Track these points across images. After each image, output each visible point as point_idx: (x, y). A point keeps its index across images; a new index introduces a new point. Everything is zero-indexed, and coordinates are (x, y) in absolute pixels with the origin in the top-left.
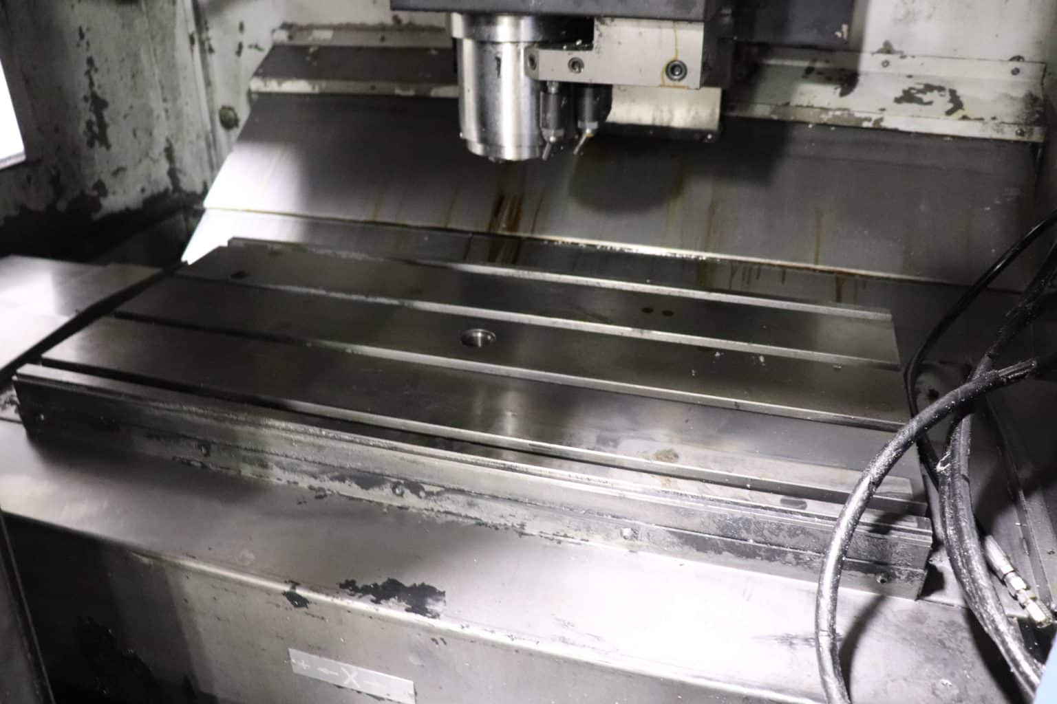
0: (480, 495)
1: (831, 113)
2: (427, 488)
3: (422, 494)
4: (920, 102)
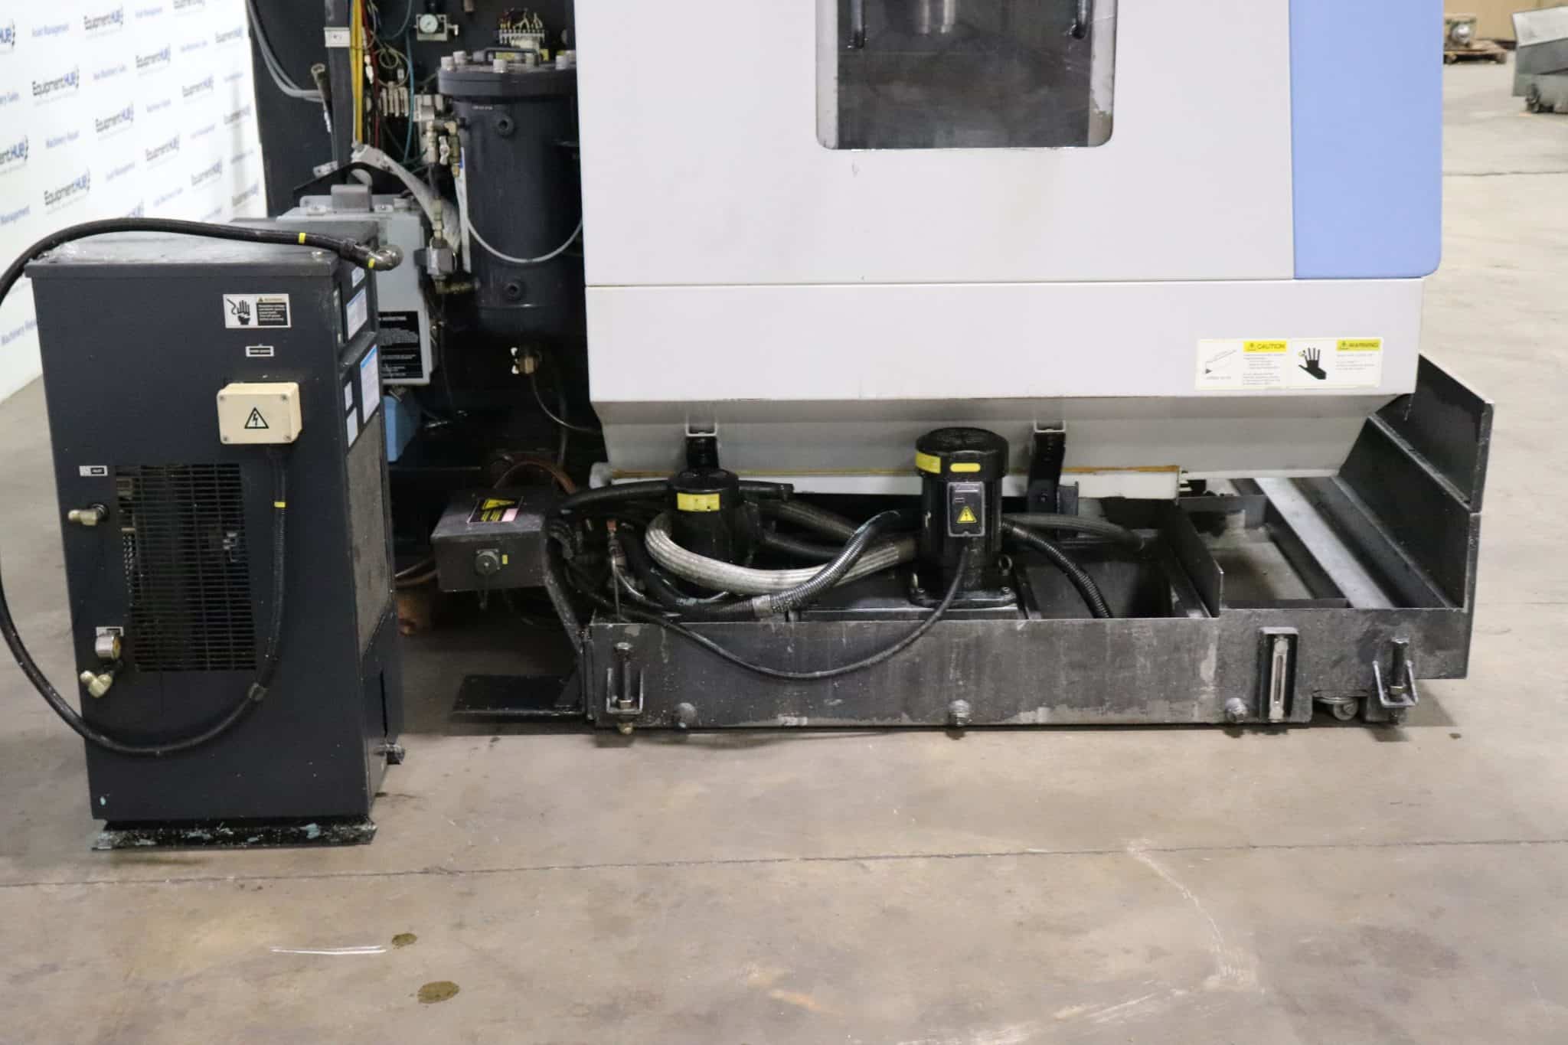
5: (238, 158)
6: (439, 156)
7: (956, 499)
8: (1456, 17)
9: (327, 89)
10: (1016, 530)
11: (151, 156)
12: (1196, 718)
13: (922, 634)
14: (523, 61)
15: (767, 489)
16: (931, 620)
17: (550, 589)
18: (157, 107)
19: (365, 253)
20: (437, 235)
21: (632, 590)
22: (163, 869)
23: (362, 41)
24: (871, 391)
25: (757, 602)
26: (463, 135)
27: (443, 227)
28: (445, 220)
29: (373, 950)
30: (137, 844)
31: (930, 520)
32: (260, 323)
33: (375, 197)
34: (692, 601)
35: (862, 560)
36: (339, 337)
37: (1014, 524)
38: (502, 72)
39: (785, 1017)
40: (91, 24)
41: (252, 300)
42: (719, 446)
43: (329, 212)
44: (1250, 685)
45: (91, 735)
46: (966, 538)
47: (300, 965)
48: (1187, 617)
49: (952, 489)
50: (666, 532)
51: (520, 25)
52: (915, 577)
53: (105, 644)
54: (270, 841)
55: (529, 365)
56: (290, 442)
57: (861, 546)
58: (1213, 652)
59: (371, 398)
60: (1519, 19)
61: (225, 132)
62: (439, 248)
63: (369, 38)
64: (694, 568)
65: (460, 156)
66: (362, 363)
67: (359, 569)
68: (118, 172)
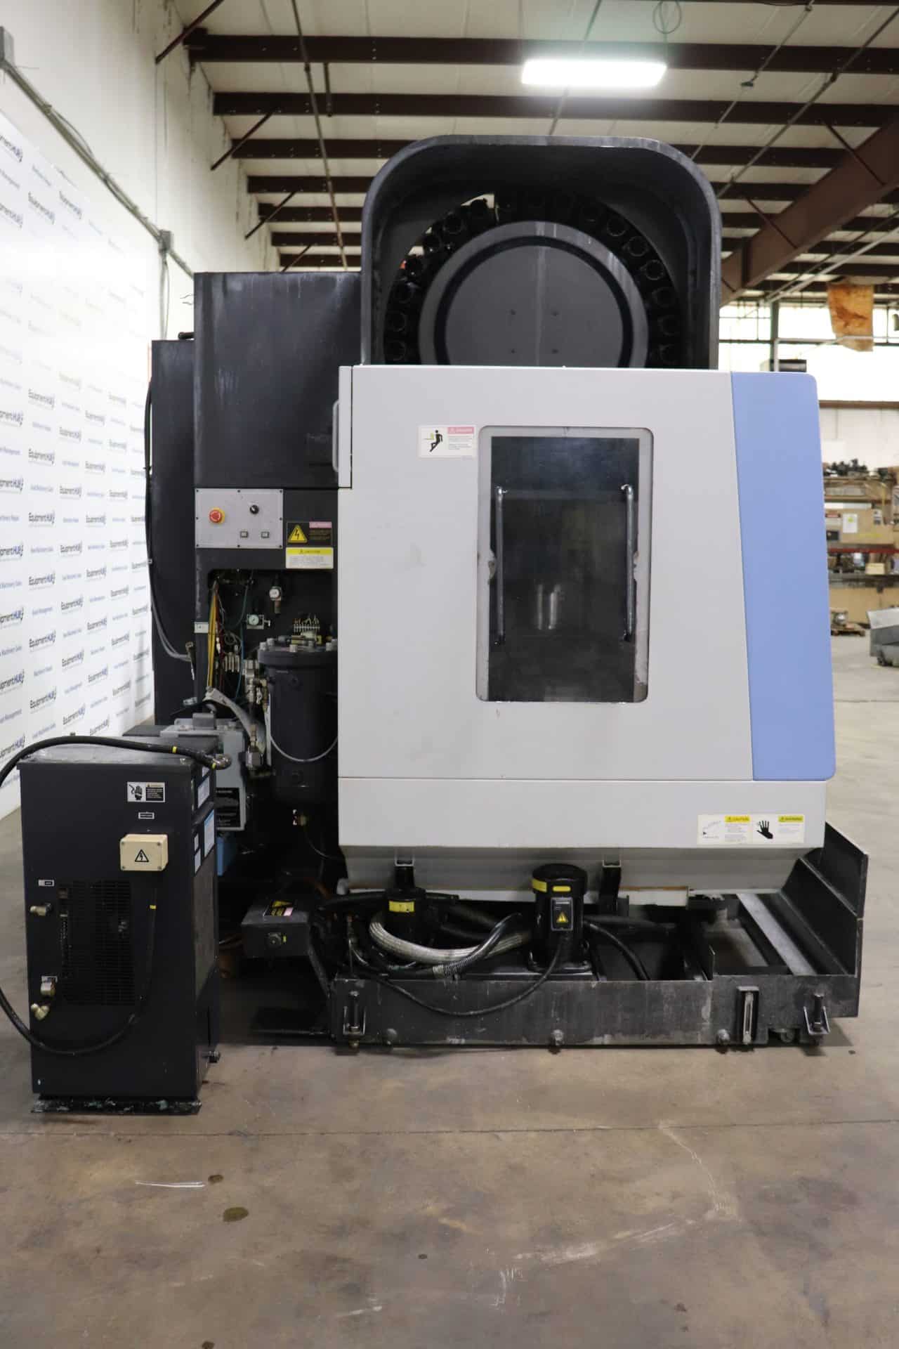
5: (140, 679)
6: (256, 699)
7: (556, 908)
8: (837, 609)
9: (194, 656)
10: (592, 925)
11: (91, 679)
12: (700, 1042)
13: (535, 989)
14: (307, 645)
15: (443, 898)
16: (540, 981)
17: (311, 957)
18: (96, 651)
19: (211, 760)
20: (252, 744)
21: (360, 959)
22: (73, 1126)
23: (215, 630)
24: (507, 843)
25: (436, 969)
26: (270, 686)
27: (256, 740)
28: (257, 734)
29: (196, 1185)
30: (58, 1109)
31: (541, 920)
32: (147, 799)
33: (218, 720)
34: (396, 967)
35: (500, 943)
36: (193, 807)
37: (590, 922)
38: (294, 651)
39: (448, 1236)
40: (65, 607)
41: (143, 786)
42: (415, 871)
43: (191, 729)
44: (731, 1021)
45: (35, 1042)
46: (562, 932)
47: (154, 1193)
48: (693, 979)
49: (554, 902)
50: (381, 924)
51: (306, 621)
52: (531, 955)
53: (46, 988)
54: (137, 1110)
55: (303, 821)
56: (161, 870)
57: (498, 936)
58: (709, 1001)
59: (209, 841)
60: (871, 614)
61: (133, 664)
62: (253, 752)
63: (219, 627)
64: (398, 947)
65: (268, 700)
66: (205, 822)
67: (197, 945)
68: (72, 689)
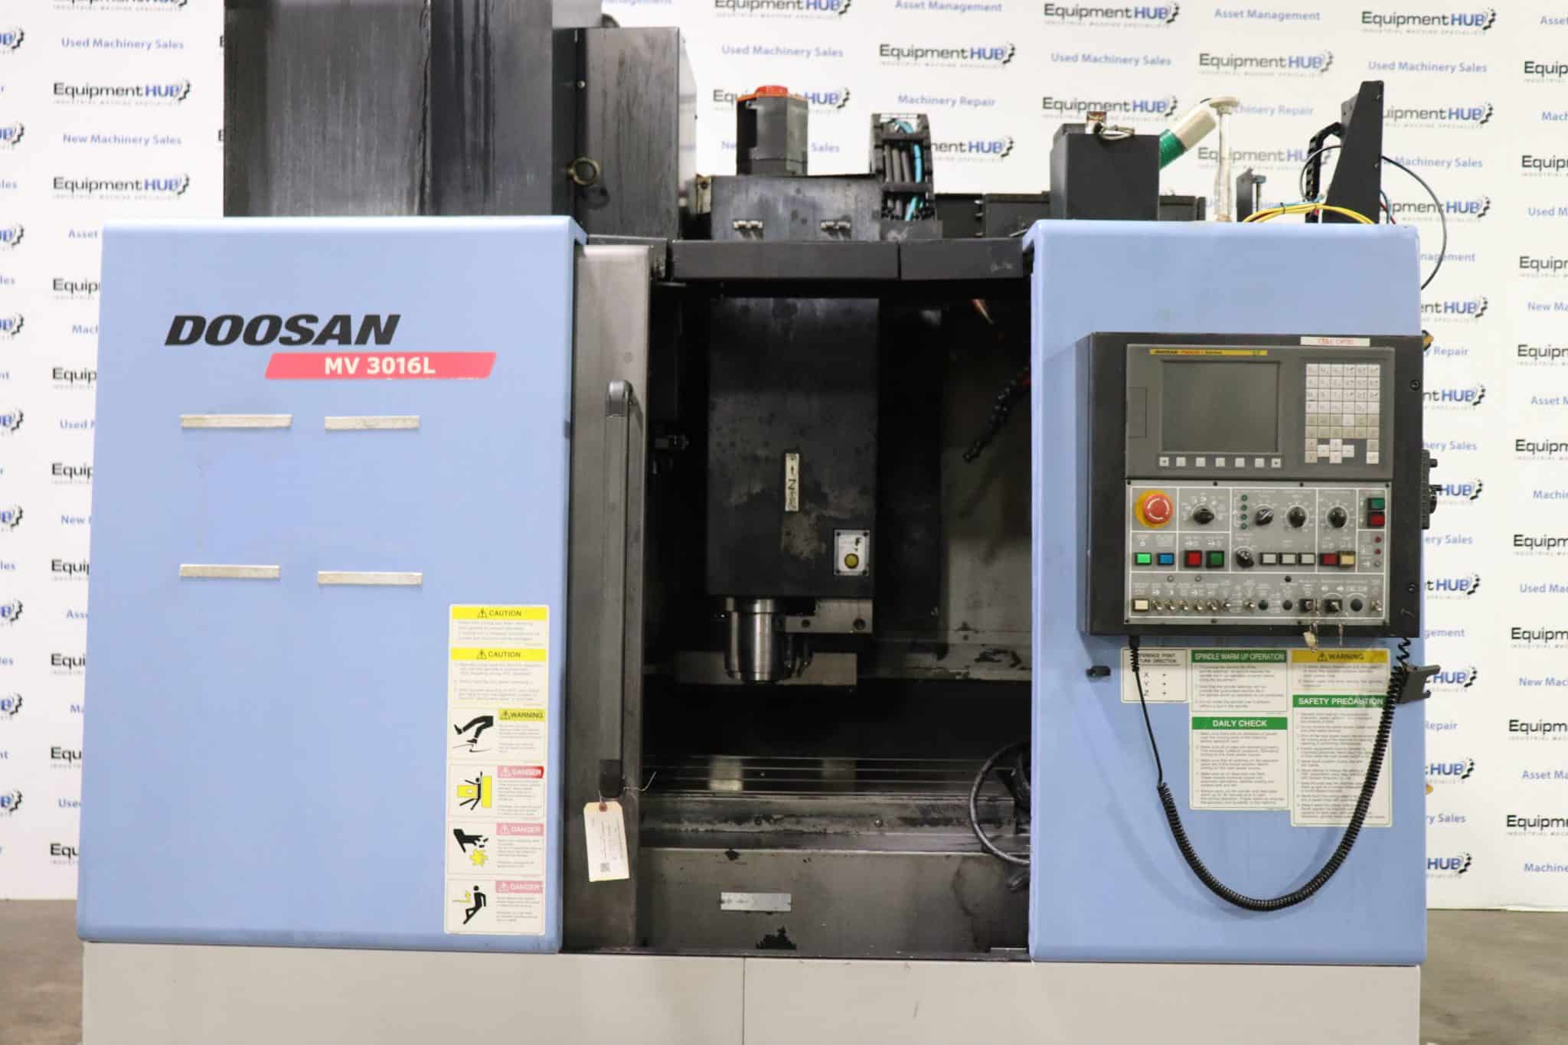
0: (803, 816)
1: (933, 671)
2: (775, 817)
3: (772, 821)
4: (992, 660)
